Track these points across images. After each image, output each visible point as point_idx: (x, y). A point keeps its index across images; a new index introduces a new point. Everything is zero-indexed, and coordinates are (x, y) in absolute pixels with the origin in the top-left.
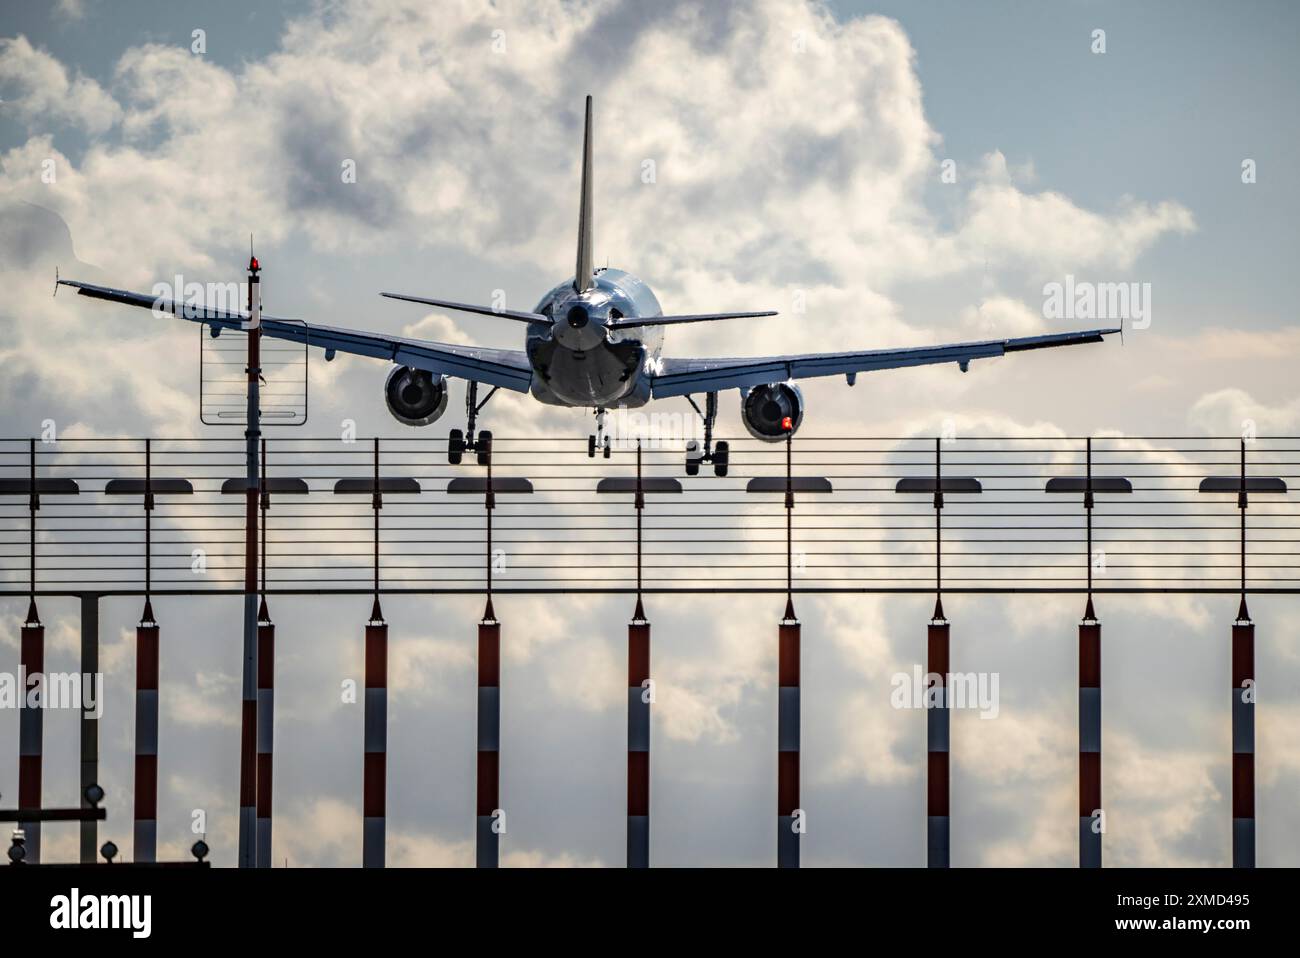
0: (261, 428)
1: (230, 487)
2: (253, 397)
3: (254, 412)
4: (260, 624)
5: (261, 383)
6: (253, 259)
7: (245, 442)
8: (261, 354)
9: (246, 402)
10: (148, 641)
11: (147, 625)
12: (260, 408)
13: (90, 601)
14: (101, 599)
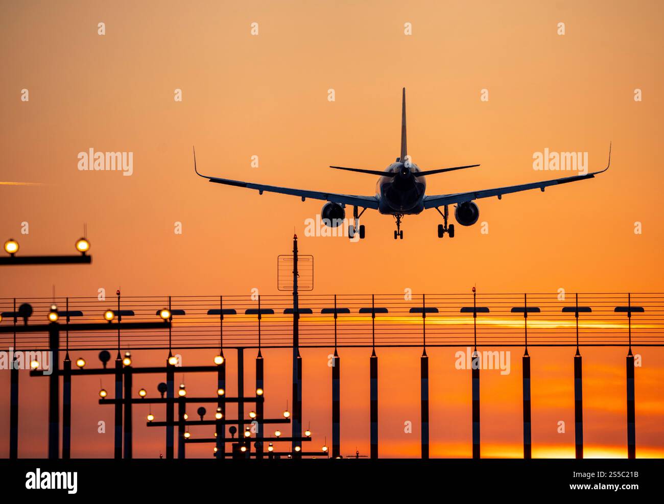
0: (298, 292)
1: (287, 311)
2: (295, 281)
3: (295, 287)
4: (298, 357)
5: (298, 276)
6: (295, 235)
7: (293, 297)
8: (298, 267)
9: (293, 283)
10: (260, 364)
11: (259, 358)
12: (298, 285)
13: (240, 350)
14: (244, 350)
